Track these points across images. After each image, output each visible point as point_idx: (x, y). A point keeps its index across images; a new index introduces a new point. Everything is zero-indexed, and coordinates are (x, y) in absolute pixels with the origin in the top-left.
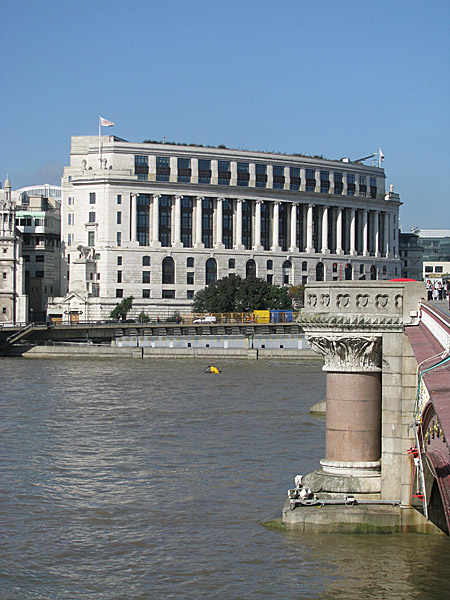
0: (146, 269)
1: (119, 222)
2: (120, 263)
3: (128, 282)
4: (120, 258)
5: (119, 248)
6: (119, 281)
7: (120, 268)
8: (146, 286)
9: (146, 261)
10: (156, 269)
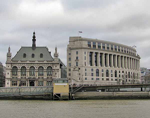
0: (92, 72)
1: (85, 59)
2: (86, 71)
3: (88, 76)
4: (86, 69)
5: (85, 66)
6: (86, 75)
7: (86, 72)
8: (92, 77)
9: (92, 70)
10: (95, 72)
